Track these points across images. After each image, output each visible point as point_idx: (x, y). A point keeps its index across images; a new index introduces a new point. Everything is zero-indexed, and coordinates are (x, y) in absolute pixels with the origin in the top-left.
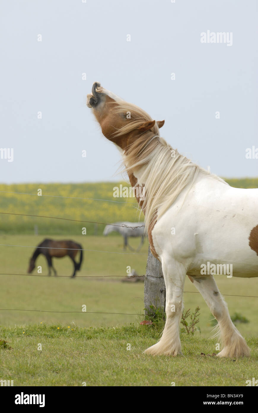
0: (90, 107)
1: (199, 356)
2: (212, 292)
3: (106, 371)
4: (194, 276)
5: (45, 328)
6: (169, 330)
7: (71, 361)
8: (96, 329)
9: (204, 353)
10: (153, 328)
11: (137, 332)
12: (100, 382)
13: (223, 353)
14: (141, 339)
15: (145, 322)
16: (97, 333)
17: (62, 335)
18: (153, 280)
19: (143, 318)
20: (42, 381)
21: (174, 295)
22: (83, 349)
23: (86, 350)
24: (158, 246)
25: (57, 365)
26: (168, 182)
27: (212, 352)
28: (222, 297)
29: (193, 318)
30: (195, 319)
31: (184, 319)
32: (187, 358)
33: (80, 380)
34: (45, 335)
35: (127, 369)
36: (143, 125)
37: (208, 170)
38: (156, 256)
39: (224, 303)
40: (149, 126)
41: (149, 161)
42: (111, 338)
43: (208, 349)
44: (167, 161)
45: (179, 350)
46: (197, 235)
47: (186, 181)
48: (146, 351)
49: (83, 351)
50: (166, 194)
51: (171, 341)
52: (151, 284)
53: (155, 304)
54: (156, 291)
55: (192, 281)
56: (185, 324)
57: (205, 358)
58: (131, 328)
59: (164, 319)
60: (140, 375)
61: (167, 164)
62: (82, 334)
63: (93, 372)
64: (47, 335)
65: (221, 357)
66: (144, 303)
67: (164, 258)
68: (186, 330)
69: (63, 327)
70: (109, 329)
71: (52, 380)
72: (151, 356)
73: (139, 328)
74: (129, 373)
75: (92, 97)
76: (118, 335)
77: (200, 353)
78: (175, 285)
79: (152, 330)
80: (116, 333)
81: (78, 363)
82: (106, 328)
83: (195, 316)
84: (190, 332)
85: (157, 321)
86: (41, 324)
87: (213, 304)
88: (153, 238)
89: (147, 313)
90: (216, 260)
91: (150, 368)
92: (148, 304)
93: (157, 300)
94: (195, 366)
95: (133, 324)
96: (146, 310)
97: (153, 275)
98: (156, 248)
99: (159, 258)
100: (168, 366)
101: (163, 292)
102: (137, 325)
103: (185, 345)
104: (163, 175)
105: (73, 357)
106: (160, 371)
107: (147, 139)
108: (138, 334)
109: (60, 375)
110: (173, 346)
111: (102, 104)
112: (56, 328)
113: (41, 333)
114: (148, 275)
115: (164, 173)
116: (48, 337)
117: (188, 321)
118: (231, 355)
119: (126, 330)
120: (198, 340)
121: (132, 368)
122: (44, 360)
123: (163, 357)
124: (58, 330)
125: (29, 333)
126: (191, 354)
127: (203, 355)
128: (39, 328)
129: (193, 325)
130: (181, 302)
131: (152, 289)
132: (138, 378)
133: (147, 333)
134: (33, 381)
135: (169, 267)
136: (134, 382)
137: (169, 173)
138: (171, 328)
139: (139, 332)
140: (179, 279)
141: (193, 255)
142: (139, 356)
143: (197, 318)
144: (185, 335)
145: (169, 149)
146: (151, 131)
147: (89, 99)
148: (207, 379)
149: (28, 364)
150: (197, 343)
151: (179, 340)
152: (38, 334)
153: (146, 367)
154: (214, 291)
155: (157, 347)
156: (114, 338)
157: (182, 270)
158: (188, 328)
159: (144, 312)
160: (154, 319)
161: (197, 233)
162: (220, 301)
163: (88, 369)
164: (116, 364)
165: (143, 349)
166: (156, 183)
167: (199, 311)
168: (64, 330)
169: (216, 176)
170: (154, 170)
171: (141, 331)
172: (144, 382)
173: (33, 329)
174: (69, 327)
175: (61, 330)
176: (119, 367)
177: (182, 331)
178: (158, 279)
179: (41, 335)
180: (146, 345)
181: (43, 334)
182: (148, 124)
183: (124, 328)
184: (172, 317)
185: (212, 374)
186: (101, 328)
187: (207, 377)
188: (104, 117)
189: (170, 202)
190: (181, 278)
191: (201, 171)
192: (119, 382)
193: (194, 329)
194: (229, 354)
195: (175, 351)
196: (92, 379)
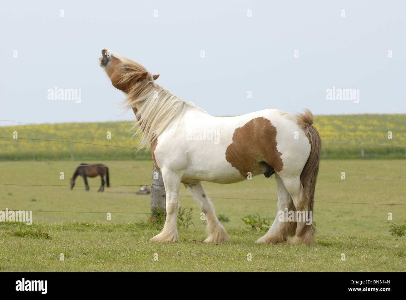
0: (102, 67)
1: (192, 242)
2: (201, 195)
3: (122, 253)
4: (188, 183)
5: (77, 224)
6: (169, 223)
7: (96, 247)
8: (115, 225)
9: (195, 240)
10: (158, 224)
11: (146, 226)
12: (117, 260)
13: (208, 239)
14: (148, 231)
15: (151, 219)
16: (116, 227)
17: (90, 229)
18: (157, 187)
19: (150, 216)
20: (74, 261)
21: (172, 197)
22: (106, 239)
23: (108, 239)
24: (159, 162)
25: (86, 249)
26: (160, 114)
27: (201, 239)
28: (209, 199)
29: (188, 215)
30: (189, 216)
31: (181, 216)
32: (182, 243)
33: (103, 259)
34: (77, 229)
35: (138, 252)
36: (139, 75)
37: (194, 105)
38: (159, 170)
39: (210, 203)
40: (144, 76)
41: (145, 100)
42: (127, 231)
43: (199, 237)
44: (160, 99)
45: (176, 238)
46: (187, 153)
47: (175, 112)
48: (152, 239)
49: (105, 240)
50: (159, 123)
51: (171, 231)
52: (156, 191)
53: (159, 206)
54: (159, 196)
55: (186, 187)
56: (182, 219)
57: (196, 243)
58: (142, 224)
59: (166, 216)
60: (147, 256)
61: (159, 101)
62: (105, 228)
63: (112, 254)
64: (79, 230)
65: (207, 242)
66: (150, 205)
67: (164, 170)
68: (182, 224)
69: (90, 223)
70: (125, 224)
71: (82, 260)
72: (155, 242)
73: (147, 223)
74: (139, 254)
75: (102, 59)
76: (132, 229)
77: (192, 240)
78: (173, 190)
79: (157, 225)
80: (130, 228)
81: (102, 248)
82: (123, 224)
83: (189, 214)
84: (185, 225)
85: (160, 218)
86: (74, 222)
87: (201, 203)
88: (155, 156)
89: (153, 212)
90: (202, 170)
91: (155, 251)
92: (153, 205)
93: (160, 203)
94: (188, 249)
95: (143, 220)
96: (152, 210)
97: (157, 184)
98: (158, 164)
99: (160, 171)
100: (168, 249)
101: (164, 196)
102: (146, 221)
103: (181, 234)
104: (156, 110)
105: (98, 244)
106: (162, 252)
107: (142, 85)
108: (147, 227)
109: (88, 256)
110: (172, 235)
111: (110, 63)
112: (85, 224)
113: (74, 228)
114: (154, 184)
115: (158, 108)
116: (79, 231)
117: (184, 217)
118: (215, 240)
119: (137, 225)
120: (191, 231)
121: (141, 251)
122: (76, 246)
123: (165, 243)
124: (87, 225)
125: (65, 228)
126: (185, 241)
127: (194, 241)
128: (73, 225)
129: (188, 220)
130: (177, 203)
131: (156, 194)
132: (146, 257)
133: (153, 227)
134: (68, 261)
135: (168, 177)
136: (143, 260)
137: (161, 108)
138: (171, 221)
139: (147, 226)
140: (176, 186)
141: (185, 167)
142: (146, 242)
143: (190, 216)
144: (181, 227)
145: (162, 90)
146: (146, 79)
147: (101, 61)
148: (197, 257)
149: (64, 249)
150: (190, 234)
151: (177, 230)
152: (72, 229)
153: (152, 250)
154: (203, 194)
155: (160, 236)
156: (129, 231)
157: (177, 179)
158: (184, 222)
159: (151, 212)
160: (158, 217)
161: (188, 152)
162: (207, 201)
163: (109, 252)
164: (129, 248)
165: (150, 238)
166: (151, 115)
167: (192, 211)
168: (91, 226)
169: (200, 108)
170: (150, 105)
171: (148, 225)
172: (150, 260)
173: (69, 225)
174: (95, 224)
175: (89, 226)
176: (131, 250)
177: (179, 224)
178: (161, 187)
179: (75, 229)
180: (152, 235)
181: (76, 229)
182: (142, 75)
183: (136, 224)
184: (171, 214)
185: (200, 254)
186: (119, 224)
187: (197, 256)
188: (112, 72)
189: (163, 128)
190: (176, 185)
191: (188, 105)
192: (132, 261)
193: (189, 223)
194: (213, 240)
195: (173, 238)
196: (112, 259)
